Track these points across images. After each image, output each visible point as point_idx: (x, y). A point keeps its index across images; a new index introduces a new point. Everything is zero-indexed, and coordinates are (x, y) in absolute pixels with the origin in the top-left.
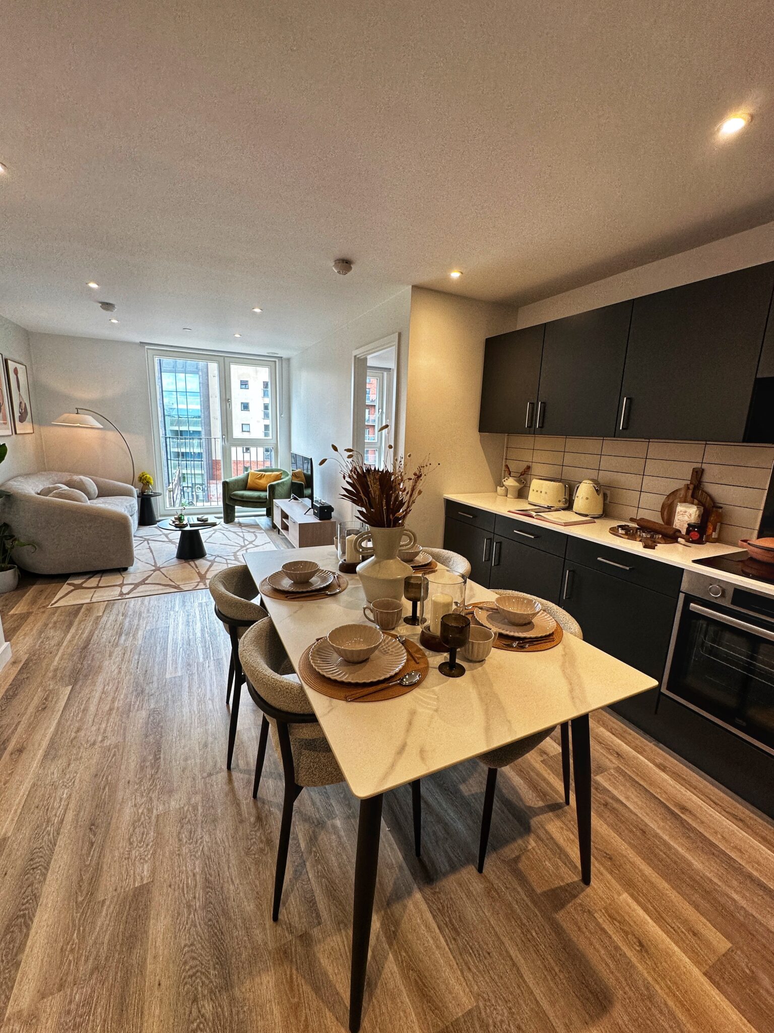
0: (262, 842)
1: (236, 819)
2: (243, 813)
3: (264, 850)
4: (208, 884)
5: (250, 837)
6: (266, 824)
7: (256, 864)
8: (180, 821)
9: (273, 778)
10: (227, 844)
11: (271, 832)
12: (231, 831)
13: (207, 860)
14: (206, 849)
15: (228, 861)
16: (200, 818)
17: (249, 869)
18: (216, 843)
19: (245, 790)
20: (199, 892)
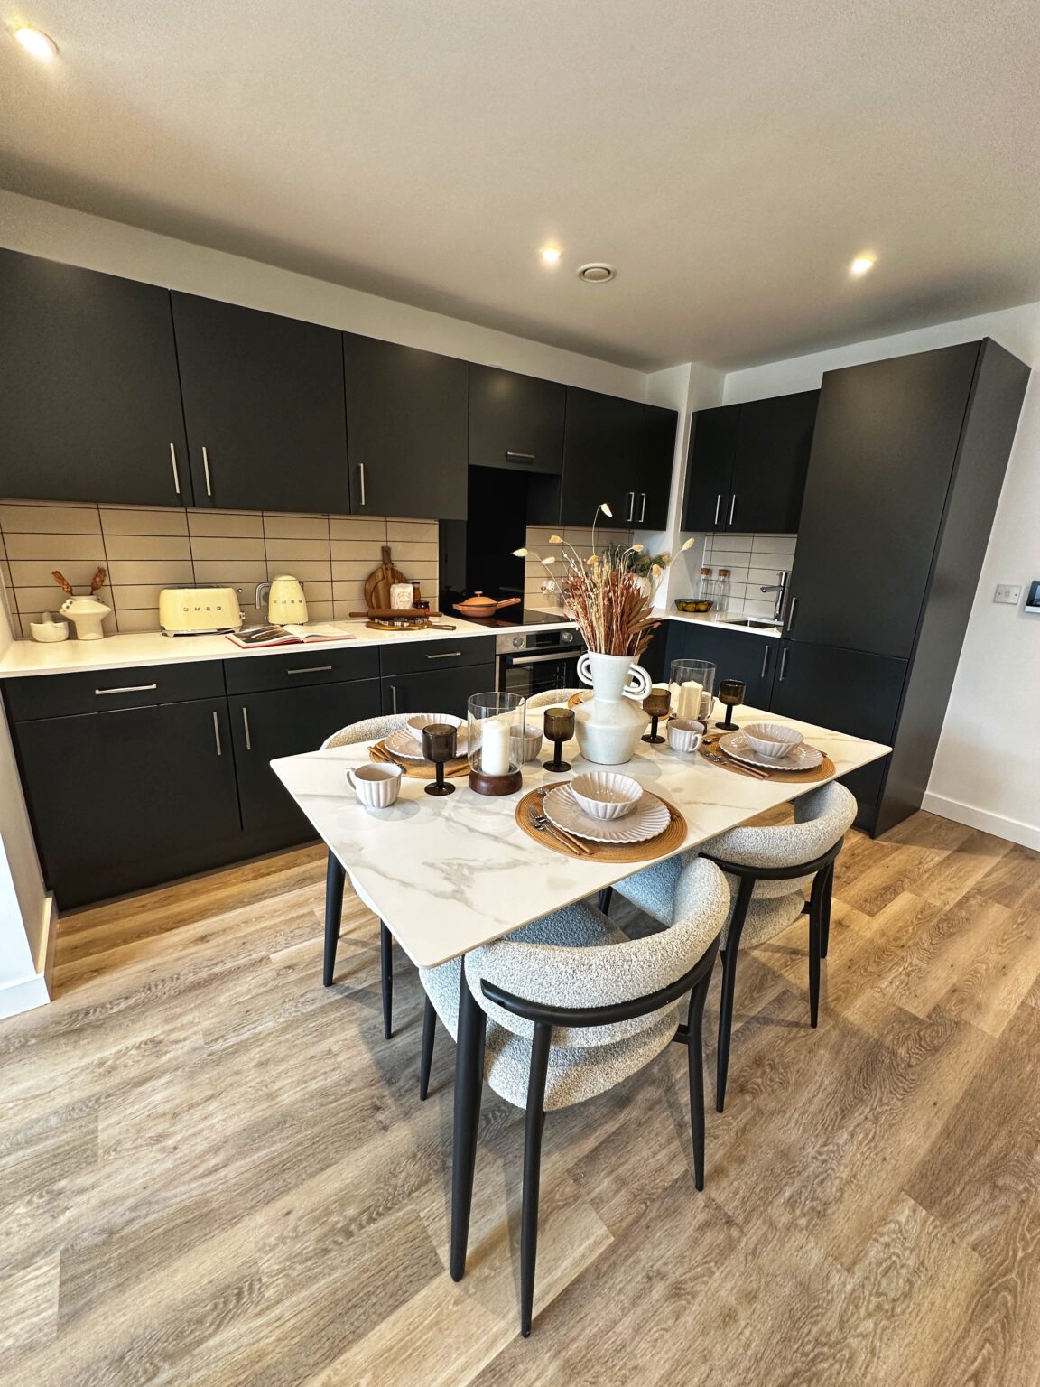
0: (764, 1072)
1: (761, 1122)
2: (749, 1117)
3: (770, 1064)
4: (845, 1113)
5: (769, 1089)
6: (744, 1076)
7: (788, 1067)
8: (824, 1215)
9: (677, 1099)
10: (796, 1115)
11: (747, 1066)
12: (778, 1121)
13: (830, 1131)
14: (821, 1140)
15: (810, 1101)
16: (798, 1183)
17: (798, 1072)
18: (805, 1131)
19: (720, 1133)
20: (857, 1117)
